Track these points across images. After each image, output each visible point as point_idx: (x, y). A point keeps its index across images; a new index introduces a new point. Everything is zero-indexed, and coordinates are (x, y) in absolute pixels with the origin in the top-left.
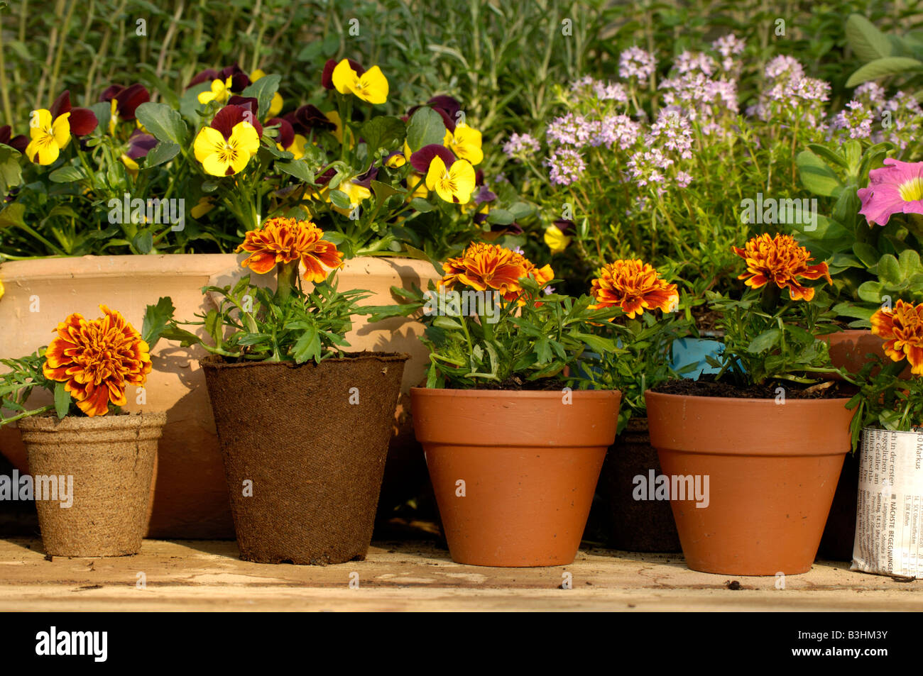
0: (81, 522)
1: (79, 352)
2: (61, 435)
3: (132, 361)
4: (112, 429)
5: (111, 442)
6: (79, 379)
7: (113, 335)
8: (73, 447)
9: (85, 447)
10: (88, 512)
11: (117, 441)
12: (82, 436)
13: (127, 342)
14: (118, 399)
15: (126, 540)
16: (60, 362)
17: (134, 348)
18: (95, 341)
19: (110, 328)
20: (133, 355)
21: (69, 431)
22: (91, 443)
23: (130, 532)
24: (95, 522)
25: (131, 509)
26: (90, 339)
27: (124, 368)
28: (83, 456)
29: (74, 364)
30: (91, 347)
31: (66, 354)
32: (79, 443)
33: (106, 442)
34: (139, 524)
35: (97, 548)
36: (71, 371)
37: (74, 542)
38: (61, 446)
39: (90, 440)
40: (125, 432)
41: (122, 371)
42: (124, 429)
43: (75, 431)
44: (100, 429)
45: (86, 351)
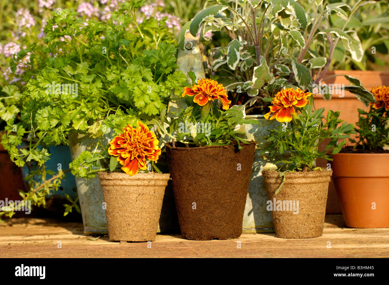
0: (124, 224)
1: (125, 143)
2: (114, 182)
3: (149, 149)
4: (139, 179)
5: (138, 186)
6: (123, 156)
7: (141, 136)
8: (120, 188)
9: (125, 188)
10: (126, 219)
11: (141, 186)
12: (124, 183)
13: (148, 140)
14: (142, 166)
15: (145, 234)
16: (116, 147)
17: (151, 143)
18: (132, 138)
19: (141, 132)
20: (150, 146)
21: (118, 179)
22: (128, 186)
23: (147, 230)
24: (130, 224)
25: (148, 219)
26: (131, 137)
27: (145, 152)
28: (124, 192)
29: (122, 148)
30: (130, 141)
31: (119, 143)
32: (123, 185)
33: (135, 186)
34: (153, 227)
35: (131, 237)
36: (120, 151)
37: (120, 233)
38: (115, 187)
39: (127, 184)
40: (145, 181)
41: (144, 153)
42: (144, 180)
43: (121, 180)
44: (133, 179)
45: (127, 142)
